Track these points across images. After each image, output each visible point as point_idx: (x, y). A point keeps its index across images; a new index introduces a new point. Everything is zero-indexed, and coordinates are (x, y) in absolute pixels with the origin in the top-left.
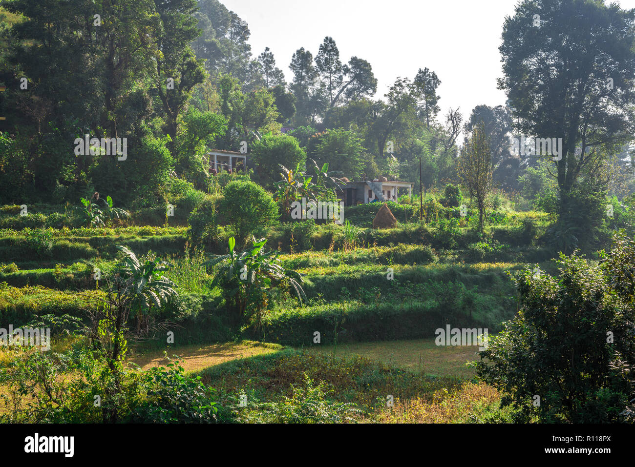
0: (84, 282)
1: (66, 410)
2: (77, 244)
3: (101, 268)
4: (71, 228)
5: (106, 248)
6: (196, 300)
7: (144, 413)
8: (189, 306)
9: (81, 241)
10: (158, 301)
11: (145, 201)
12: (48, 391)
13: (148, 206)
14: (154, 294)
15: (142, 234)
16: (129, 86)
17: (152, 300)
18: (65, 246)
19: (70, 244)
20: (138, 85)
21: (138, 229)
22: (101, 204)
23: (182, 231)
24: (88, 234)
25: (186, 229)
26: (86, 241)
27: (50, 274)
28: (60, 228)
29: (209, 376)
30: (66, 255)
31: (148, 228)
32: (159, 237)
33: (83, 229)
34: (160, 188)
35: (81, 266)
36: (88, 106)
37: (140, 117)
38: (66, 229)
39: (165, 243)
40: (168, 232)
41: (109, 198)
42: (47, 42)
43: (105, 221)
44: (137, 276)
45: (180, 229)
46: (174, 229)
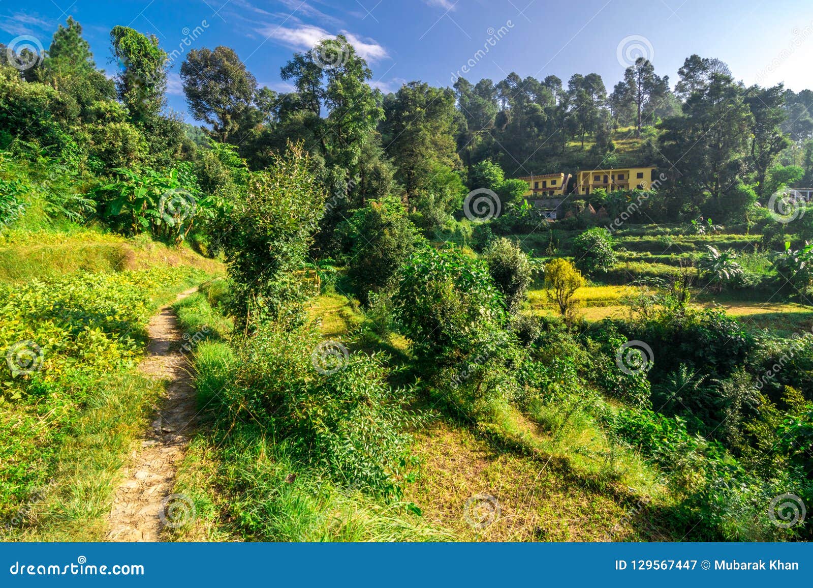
0: (688, 263)
1: (654, 322)
2: (686, 244)
3: (697, 256)
4: (683, 235)
5: (701, 246)
6: (758, 277)
7: (696, 330)
8: (751, 280)
9: (688, 242)
10: (728, 276)
11: (735, 220)
12: (645, 312)
13: (737, 223)
14: (725, 272)
15: (728, 239)
16: (728, 158)
17: (724, 275)
18: (679, 245)
19: (682, 244)
20: (736, 157)
21: (726, 236)
22: (705, 223)
23: (757, 237)
24: (694, 238)
25: (760, 236)
26: (691, 242)
27: (668, 258)
28: (678, 235)
29: (742, 319)
30: (677, 249)
31: (733, 235)
32: (740, 241)
33: (691, 236)
34: (747, 213)
35: (686, 255)
36: (700, 172)
37: (736, 174)
38: (681, 236)
39: (744, 244)
40: (747, 238)
41: (710, 220)
42: (678, 141)
43: (706, 232)
44: (715, 262)
45: (756, 236)
46: (752, 236)
